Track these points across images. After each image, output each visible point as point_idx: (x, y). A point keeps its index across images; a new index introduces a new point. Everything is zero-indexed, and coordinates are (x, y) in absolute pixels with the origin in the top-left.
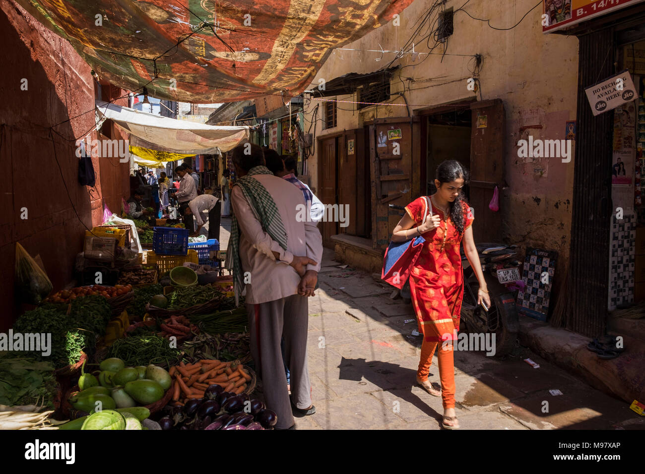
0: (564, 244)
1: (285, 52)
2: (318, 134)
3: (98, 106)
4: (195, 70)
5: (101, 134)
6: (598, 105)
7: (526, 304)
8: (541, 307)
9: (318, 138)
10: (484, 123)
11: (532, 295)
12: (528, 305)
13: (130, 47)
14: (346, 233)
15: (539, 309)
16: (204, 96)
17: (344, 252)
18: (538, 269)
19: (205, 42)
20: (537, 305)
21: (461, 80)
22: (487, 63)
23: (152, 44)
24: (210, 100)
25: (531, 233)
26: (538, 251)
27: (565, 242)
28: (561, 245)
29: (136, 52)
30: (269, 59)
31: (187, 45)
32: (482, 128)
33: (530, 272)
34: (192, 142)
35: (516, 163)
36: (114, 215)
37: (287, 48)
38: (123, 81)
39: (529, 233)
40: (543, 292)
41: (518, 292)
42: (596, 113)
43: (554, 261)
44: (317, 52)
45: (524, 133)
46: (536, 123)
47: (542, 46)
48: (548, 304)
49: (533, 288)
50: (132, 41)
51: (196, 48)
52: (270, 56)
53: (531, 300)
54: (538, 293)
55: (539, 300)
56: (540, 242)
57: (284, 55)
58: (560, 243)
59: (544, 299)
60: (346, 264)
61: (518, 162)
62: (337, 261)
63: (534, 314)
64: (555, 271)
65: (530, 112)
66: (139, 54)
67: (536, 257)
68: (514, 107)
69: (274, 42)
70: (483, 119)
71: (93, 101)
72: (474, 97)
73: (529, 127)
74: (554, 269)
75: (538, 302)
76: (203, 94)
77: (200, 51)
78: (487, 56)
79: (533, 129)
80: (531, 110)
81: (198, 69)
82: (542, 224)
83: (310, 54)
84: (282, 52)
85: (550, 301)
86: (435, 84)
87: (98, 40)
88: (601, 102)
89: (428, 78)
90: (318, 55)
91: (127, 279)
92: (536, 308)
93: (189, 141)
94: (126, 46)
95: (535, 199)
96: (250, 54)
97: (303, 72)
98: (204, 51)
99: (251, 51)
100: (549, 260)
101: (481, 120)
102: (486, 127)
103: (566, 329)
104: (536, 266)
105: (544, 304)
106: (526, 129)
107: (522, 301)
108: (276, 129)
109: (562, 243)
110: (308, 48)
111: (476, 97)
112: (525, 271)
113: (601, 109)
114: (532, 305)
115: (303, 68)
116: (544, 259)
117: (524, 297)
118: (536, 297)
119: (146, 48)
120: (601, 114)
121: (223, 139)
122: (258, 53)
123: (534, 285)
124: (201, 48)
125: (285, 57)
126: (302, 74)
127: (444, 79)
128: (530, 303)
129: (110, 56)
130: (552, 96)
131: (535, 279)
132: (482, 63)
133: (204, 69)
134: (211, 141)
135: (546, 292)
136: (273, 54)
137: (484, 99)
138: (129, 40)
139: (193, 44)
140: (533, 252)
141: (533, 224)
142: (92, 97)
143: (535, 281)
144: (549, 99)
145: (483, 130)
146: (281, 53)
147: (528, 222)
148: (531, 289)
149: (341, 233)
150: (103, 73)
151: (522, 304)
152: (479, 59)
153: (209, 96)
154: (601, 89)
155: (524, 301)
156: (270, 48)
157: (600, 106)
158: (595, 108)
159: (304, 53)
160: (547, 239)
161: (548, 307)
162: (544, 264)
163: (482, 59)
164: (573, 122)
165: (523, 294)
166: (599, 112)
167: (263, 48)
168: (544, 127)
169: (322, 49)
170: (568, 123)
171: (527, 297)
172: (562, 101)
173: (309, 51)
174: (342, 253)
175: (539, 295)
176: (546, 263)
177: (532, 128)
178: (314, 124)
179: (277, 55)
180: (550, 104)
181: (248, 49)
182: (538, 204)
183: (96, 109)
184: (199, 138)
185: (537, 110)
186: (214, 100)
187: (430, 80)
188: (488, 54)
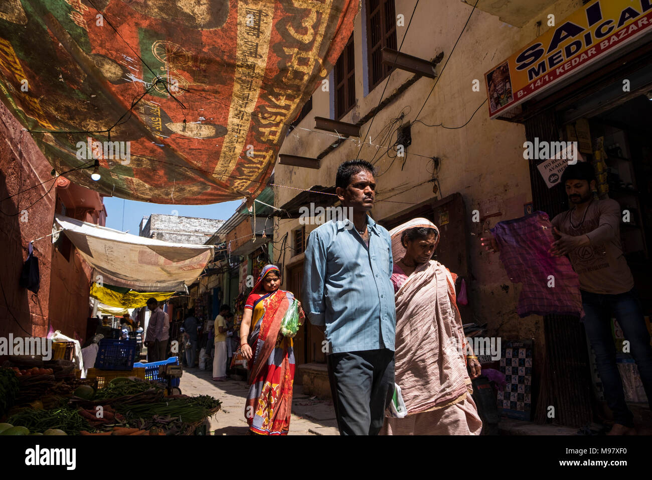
0: (538, 330)
1: (241, 126)
2: (287, 262)
3: (57, 219)
4: (153, 151)
5: (57, 249)
6: (551, 178)
7: (507, 405)
8: (523, 404)
9: (287, 266)
10: (445, 219)
11: (512, 393)
12: (509, 405)
13: (85, 119)
14: (314, 361)
15: (521, 408)
16: (163, 190)
17: (312, 382)
18: (516, 363)
19: (161, 109)
20: (518, 403)
21: (421, 184)
22: (444, 164)
23: (108, 113)
24: (170, 197)
25: (503, 325)
26: (512, 343)
27: (539, 327)
28: (536, 332)
29: (91, 126)
30: (226, 136)
31: (142, 114)
32: (444, 225)
33: (507, 367)
34: (155, 265)
35: (481, 254)
36: (57, 332)
37: (242, 119)
38: (82, 175)
39: (502, 325)
40: (523, 387)
41: (497, 392)
42: (550, 185)
43: (530, 351)
44: (273, 129)
45: (485, 223)
46: (495, 211)
47: (493, 140)
48: (530, 400)
49: (513, 385)
50: (87, 109)
51: (153, 118)
52: (226, 131)
53: (512, 399)
54: (518, 389)
55: (521, 398)
56: (514, 333)
57: (240, 130)
58: (534, 330)
59: (525, 395)
60: (314, 396)
61: (482, 253)
62: (305, 394)
63: (517, 415)
64: (533, 361)
65: (489, 201)
66: (95, 127)
67: (511, 350)
68: (473, 200)
69: (228, 110)
70: (445, 216)
71: (53, 211)
72: (434, 198)
73: (489, 216)
74: (531, 359)
75: (519, 399)
76: (161, 187)
77: (156, 123)
78: (443, 158)
79: (494, 218)
80: (489, 200)
81: (155, 150)
82: (513, 313)
83: (266, 131)
84: (238, 125)
85: (531, 396)
86: (397, 192)
87: (54, 112)
88: (554, 175)
89: (390, 189)
90: (274, 133)
91: (56, 389)
92: (518, 407)
93: (152, 265)
94: (81, 117)
95: (503, 287)
96: (206, 126)
97: (262, 159)
98: (160, 123)
99: (207, 122)
100: (525, 350)
101: (443, 217)
102: (448, 222)
103: (553, 424)
104: (513, 359)
105: (526, 400)
106: (486, 219)
107: (502, 402)
108: (246, 266)
109: (536, 330)
110: (264, 122)
111: (436, 197)
112: (502, 367)
113: (554, 182)
114: (513, 404)
115: (261, 153)
116: (520, 351)
117: (504, 397)
118: (516, 394)
119: (101, 119)
120: (555, 186)
121: (187, 262)
122: (214, 125)
123: (513, 382)
124: (157, 119)
125: (242, 132)
126: (261, 163)
127: (406, 186)
128: (511, 402)
129: (67, 138)
130: (507, 183)
131: (513, 374)
132: (440, 165)
133: (162, 151)
134: (174, 264)
135: (526, 386)
136: (229, 128)
137: (444, 197)
138: (85, 108)
139: (148, 112)
140: (508, 344)
141: (504, 314)
142: (52, 207)
143: (513, 376)
144: (505, 186)
145: (446, 226)
146: (237, 127)
147: (499, 313)
148: (510, 386)
149: (310, 362)
150: (61, 167)
151: (503, 405)
152: (437, 162)
153: (169, 190)
154: (551, 163)
155: (505, 401)
156: (226, 119)
157: (552, 179)
158: (549, 182)
159: (260, 129)
160: (520, 329)
161: (530, 403)
162: (520, 356)
163: (439, 161)
164: (530, 204)
165: (503, 393)
166: (553, 185)
167: (218, 119)
168: (504, 213)
169: (277, 125)
170: (526, 205)
171: (507, 396)
172: (517, 186)
173: (265, 126)
174: (310, 382)
175: (519, 391)
176: (523, 354)
177: (492, 216)
178: (283, 252)
179: (233, 130)
180: (506, 191)
181: (203, 118)
182: (507, 292)
183: (55, 221)
184: (162, 260)
185: (495, 198)
186: (175, 197)
187: (393, 189)
188: (445, 156)
